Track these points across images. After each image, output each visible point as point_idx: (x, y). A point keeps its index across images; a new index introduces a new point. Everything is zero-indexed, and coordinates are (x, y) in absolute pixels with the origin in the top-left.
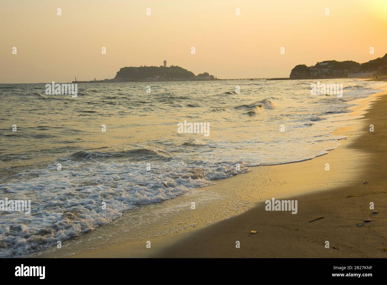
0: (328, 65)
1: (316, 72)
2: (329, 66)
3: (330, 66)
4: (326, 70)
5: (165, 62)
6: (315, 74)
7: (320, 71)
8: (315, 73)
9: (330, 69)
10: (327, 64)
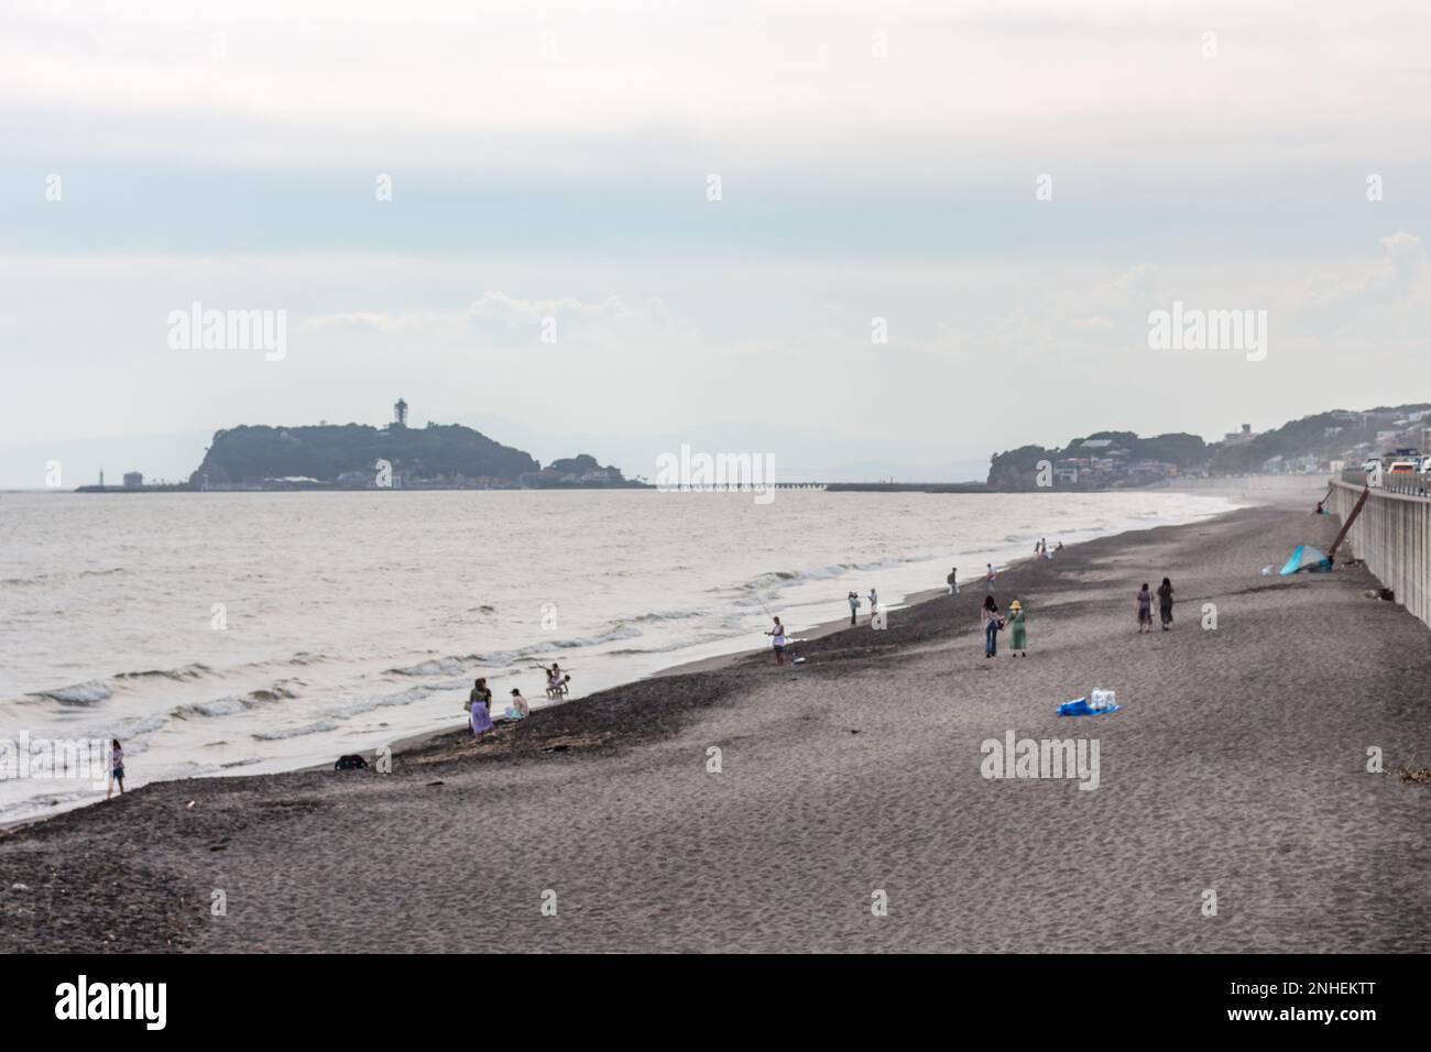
0: (1110, 447)
1: (1075, 471)
2: (1114, 452)
3: (1117, 449)
4: (1107, 464)
5: (401, 406)
6: (1074, 478)
7: (1085, 467)
8: (1071, 472)
9: (1117, 463)
10: (1106, 443)
